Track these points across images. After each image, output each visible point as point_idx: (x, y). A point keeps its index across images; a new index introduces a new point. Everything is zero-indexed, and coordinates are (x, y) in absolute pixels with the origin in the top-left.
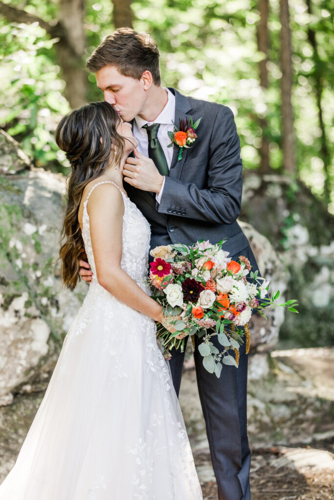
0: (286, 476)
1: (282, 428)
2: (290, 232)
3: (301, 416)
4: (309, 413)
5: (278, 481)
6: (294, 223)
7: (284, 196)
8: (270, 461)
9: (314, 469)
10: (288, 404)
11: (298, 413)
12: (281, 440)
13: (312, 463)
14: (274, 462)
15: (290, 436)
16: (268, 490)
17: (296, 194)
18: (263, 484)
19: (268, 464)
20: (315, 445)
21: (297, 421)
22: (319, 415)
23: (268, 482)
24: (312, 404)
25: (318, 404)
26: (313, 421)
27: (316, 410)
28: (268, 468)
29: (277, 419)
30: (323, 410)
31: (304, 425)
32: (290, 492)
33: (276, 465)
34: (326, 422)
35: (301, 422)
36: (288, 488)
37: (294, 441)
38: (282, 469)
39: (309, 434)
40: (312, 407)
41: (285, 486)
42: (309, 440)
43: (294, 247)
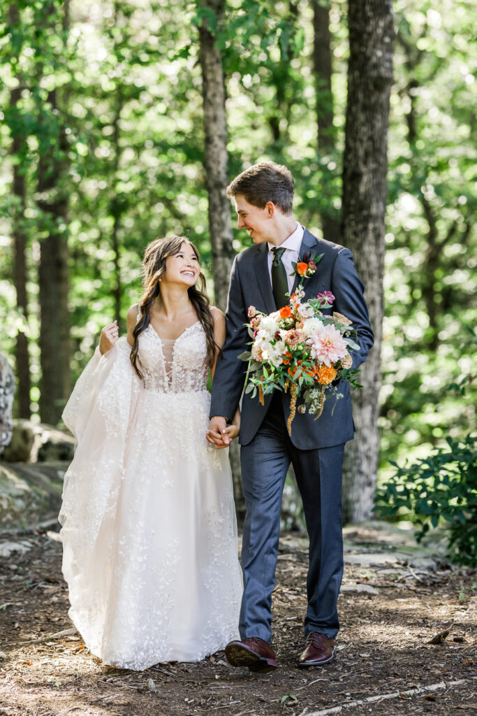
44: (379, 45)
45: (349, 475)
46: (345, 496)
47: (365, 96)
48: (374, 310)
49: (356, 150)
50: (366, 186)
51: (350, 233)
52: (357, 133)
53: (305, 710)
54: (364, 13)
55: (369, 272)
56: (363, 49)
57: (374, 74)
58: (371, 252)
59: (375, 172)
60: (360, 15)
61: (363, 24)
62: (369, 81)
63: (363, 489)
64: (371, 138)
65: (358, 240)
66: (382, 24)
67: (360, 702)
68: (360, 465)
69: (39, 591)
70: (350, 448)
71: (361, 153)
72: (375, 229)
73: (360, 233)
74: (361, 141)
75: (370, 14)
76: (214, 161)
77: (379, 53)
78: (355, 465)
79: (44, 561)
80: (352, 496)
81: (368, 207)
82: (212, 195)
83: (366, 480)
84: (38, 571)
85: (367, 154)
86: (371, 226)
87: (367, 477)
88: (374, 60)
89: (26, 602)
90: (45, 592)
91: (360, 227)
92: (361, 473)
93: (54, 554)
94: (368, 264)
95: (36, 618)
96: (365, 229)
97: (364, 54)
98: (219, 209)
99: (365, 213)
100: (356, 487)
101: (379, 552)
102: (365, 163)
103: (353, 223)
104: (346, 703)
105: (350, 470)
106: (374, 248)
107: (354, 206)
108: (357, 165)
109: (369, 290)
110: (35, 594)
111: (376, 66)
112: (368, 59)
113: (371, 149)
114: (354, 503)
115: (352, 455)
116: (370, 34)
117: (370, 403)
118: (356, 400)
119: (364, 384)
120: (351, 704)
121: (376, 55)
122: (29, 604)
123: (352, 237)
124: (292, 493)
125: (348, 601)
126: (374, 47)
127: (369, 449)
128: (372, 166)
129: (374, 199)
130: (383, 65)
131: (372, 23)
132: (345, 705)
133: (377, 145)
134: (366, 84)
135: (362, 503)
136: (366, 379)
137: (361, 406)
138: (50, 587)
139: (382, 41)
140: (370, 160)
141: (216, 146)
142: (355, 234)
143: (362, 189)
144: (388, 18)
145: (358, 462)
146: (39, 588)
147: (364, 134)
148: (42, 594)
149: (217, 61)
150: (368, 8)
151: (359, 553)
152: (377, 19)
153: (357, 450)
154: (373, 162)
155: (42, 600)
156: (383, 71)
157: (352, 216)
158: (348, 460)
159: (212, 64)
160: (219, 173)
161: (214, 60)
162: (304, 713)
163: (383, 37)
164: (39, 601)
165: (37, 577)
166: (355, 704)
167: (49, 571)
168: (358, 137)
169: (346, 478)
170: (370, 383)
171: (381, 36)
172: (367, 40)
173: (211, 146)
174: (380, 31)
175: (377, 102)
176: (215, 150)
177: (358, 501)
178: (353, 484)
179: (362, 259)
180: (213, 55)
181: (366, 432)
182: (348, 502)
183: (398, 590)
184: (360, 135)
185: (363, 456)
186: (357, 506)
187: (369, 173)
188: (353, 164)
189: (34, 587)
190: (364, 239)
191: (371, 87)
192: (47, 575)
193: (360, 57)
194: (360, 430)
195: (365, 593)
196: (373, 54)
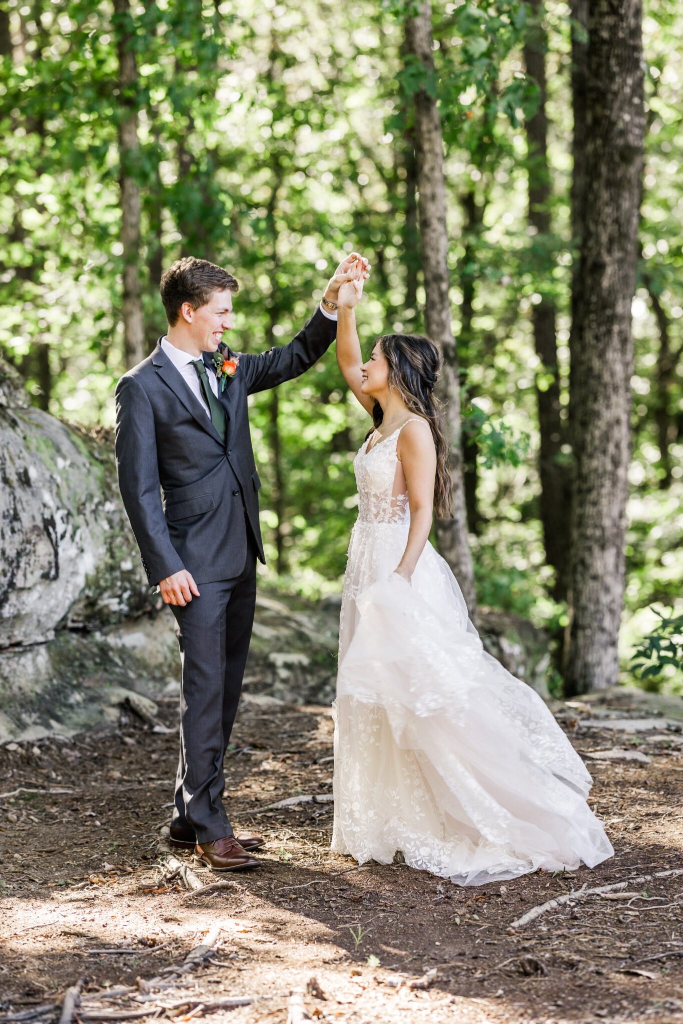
44: (626, 108)
45: (588, 632)
46: (584, 658)
47: (609, 170)
48: (620, 432)
49: (598, 237)
50: (610, 279)
51: (591, 338)
52: (599, 214)
53: (585, 885)
54: (608, 67)
55: (613, 384)
56: (608, 113)
57: (620, 142)
58: (615, 360)
59: (621, 262)
60: (603, 70)
61: (607, 81)
62: (615, 152)
63: (606, 650)
64: (617, 221)
65: (601, 345)
66: (630, 81)
67: (649, 878)
68: (601, 620)
69: (244, 758)
70: (590, 600)
71: (604, 238)
72: (620, 332)
73: (602, 338)
74: (604, 224)
75: (616, 69)
76: (433, 249)
77: (627, 117)
78: (596, 619)
79: (243, 724)
80: (591, 658)
81: (613, 305)
82: (429, 290)
83: (609, 639)
84: (239, 735)
85: (611, 241)
86: (616, 328)
87: (610, 634)
88: (620, 125)
89: (233, 769)
90: (253, 758)
91: (603, 329)
92: (603, 630)
93: (254, 717)
94: (613, 374)
95: (247, 787)
96: (609, 332)
97: (608, 118)
98: (439, 307)
99: (608, 312)
100: (596, 647)
101: (642, 718)
102: (609, 251)
103: (594, 325)
104: (633, 878)
105: (590, 627)
106: (620, 355)
107: (595, 303)
108: (599, 254)
109: (613, 407)
110: (241, 760)
111: (623, 133)
112: (613, 124)
113: (616, 235)
114: (594, 666)
115: (592, 607)
116: (616, 94)
117: (614, 544)
118: (597, 541)
119: (607, 522)
120: (638, 880)
121: (623, 120)
122: (236, 771)
123: (593, 342)
124: (521, 653)
125: (617, 770)
126: (621, 109)
127: (613, 601)
128: (618, 254)
129: (620, 296)
130: (631, 132)
131: (618, 80)
132: (631, 881)
133: (624, 230)
134: (611, 155)
135: (604, 667)
136: (609, 516)
137: (603, 547)
138: (258, 753)
139: (630, 103)
140: (615, 247)
141: (434, 230)
142: (597, 338)
143: (605, 283)
144: (639, 73)
145: (598, 616)
146: (244, 754)
147: (608, 216)
148: (249, 760)
149: (436, 128)
150: (613, 62)
151: (619, 718)
152: (624, 75)
153: (597, 602)
154: (619, 250)
155: (251, 767)
156: (632, 139)
157: (592, 317)
158: (587, 614)
159: (429, 132)
160: (438, 263)
161: (432, 126)
162: (583, 888)
163: (632, 97)
164: (248, 768)
165: (240, 742)
166: (643, 880)
167: (252, 735)
168: (600, 220)
169: (585, 636)
170: (614, 520)
171: (629, 95)
172: (613, 101)
173: (428, 230)
174: (627, 90)
175: (624, 177)
176: (433, 235)
177: (599, 664)
178: (593, 643)
179: (605, 368)
180: (431, 120)
181: (609, 580)
182: (586, 666)
183: (675, 758)
184: (603, 217)
185: (605, 610)
186: (597, 670)
187: (614, 263)
188: (594, 252)
189: (238, 752)
190: (607, 345)
191: (617, 158)
192: (251, 740)
193: (603, 122)
194: (602, 577)
195: (635, 761)
196: (619, 117)
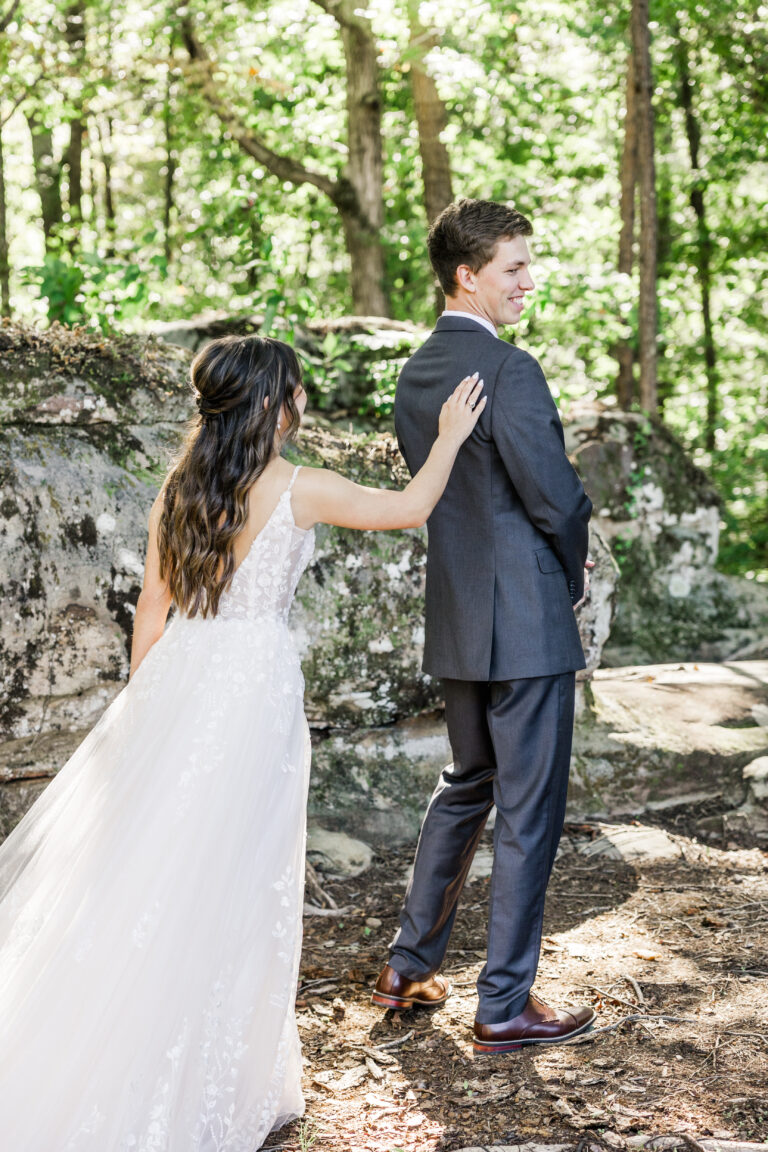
0: (599, 870)
1: (600, 794)
2: (637, 493)
3: (630, 776)
4: (642, 772)
5: (588, 878)
6: (645, 480)
7: (630, 441)
8: (578, 845)
9: (642, 859)
10: (609, 757)
11: (625, 772)
12: (598, 811)
13: (640, 850)
14: (586, 848)
15: (613, 804)
16: (572, 892)
17: (649, 438)
18: (565, 882)
19: (576, 850)
20: (648, 819)
21: (623, 783)
22: (657, 774)
23: (574, 879)
24: (646, 758)
25: (655, 758)
26: (648, 782)
27: (653, 768)
28: (574, 856)
29: (593, 779)
30: (663, 767)
31: (634, 789)
32: (602, 898)
33: (587, 852)
34: (667, 785)
35: (629, 784)
36: (600, 891)
37: (618, 812)
38: (595, 858)
39: (640, 802)
40: (647, 763)
41: (596, 888)
42: (640, 811)
43: (645, 512)
